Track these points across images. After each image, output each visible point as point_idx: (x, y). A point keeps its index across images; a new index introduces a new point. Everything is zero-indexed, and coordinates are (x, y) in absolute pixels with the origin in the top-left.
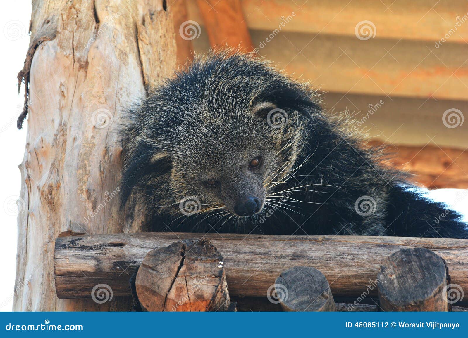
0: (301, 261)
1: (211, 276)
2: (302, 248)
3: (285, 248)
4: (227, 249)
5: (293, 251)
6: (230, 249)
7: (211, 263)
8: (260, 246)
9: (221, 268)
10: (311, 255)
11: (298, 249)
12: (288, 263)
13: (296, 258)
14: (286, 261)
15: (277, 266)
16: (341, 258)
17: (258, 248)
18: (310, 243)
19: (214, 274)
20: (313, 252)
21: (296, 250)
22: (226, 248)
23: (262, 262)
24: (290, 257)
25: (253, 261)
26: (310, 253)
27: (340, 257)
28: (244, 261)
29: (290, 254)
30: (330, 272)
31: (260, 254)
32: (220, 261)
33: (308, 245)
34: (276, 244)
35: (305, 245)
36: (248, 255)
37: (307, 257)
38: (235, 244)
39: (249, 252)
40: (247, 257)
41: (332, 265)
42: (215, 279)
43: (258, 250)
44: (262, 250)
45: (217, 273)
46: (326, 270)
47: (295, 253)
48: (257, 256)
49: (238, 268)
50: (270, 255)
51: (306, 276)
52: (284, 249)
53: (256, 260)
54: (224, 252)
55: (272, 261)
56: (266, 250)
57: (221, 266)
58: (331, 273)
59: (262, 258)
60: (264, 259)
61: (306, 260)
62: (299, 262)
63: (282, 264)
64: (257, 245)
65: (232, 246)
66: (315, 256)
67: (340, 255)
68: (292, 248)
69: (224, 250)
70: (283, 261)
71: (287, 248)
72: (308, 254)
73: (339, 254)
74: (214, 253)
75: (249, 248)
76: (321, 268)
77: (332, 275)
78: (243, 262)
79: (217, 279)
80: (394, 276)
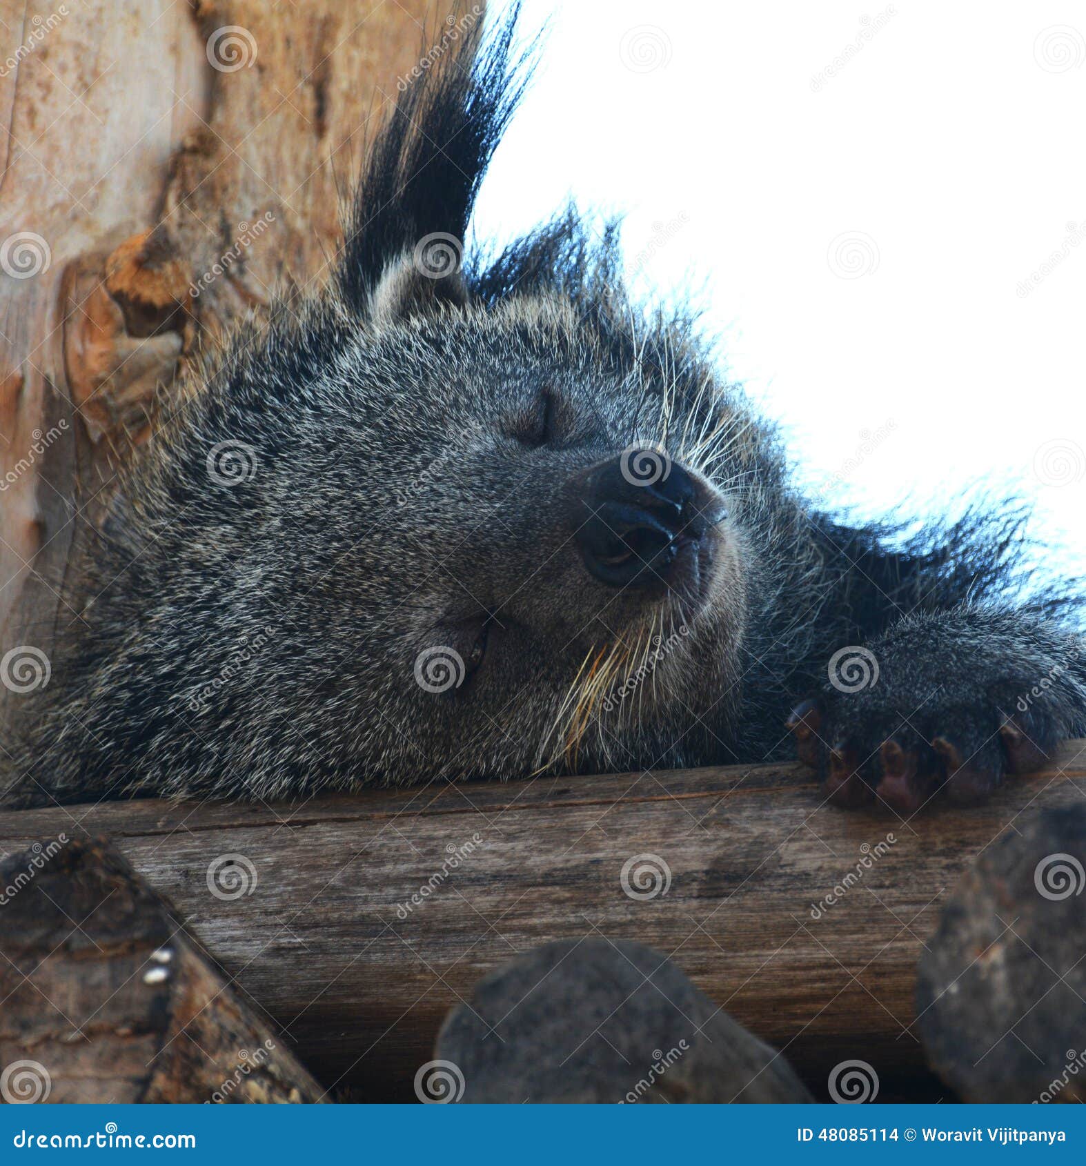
0: (749, 901)
1: (112, 1031)
2: (756, 830)
3: (671, 841)
4: (388, 869)
5: (712, 851)
6: (403, 868)
7: (112, 960)
8: (550, 840)
9: (156, 985)
10: (802, 866)
11: (738, 840)
12: (686, 916)
13: (724, 884)
14: (676, 909)
15: (633, 935)
16: (947, 867)
17: (541, 851)
18: (800, 800)
19: (125, 1021)
20: (809, 849)
21: (729, 842)
22: (381, 862)
23: (559, 920)
24: (695, 885)
25: (515, 922)
26: (799, 851)
27: (945, 861)
28: (469, 923)
29: (695, 866)
30: (899, 944)
31: (550, 878)
32: (155, 947)
33: (790, 811)
34: (631, 822)
35: (777, 812)
36: (489, 893)
37: (780, 876)
38: (431, 838)
39: (496, 876)
40: (483, 902)
41: (904, 908)
42: (134, 1042)
43: (538, 862)
44: (559, 858)
45: (140, 1013)
46: (878, 937)
47: (717, 861)
48: (534, 893)
49: (442, 961)
50: (598, 880)
51: (592, 987)
52: (670, 846)
53: (530, 915)
54: (372, 886)
55: (606, 911)
56: (580, 857)
57: (157, 975)
58: (903, 950)
59: (559, 902)
60: (568, 908)
61: (775, 894)
62: (741, 907)
63: (659, 923)
64: (537, 832)
65: (414, 850)
66: (820, 869)
67: (943, 853)
68: (709, 833)
69: (369, 872)
70: (664, 910)
71: (682, 836)
72: (787, 858)
73: (940, 847)
74: (129, 906)
75: (493, 852)
76: (851, 927)
77: (910, 960)
78: (463, 931)
79: (146, 1042)
80: (997, 955)
